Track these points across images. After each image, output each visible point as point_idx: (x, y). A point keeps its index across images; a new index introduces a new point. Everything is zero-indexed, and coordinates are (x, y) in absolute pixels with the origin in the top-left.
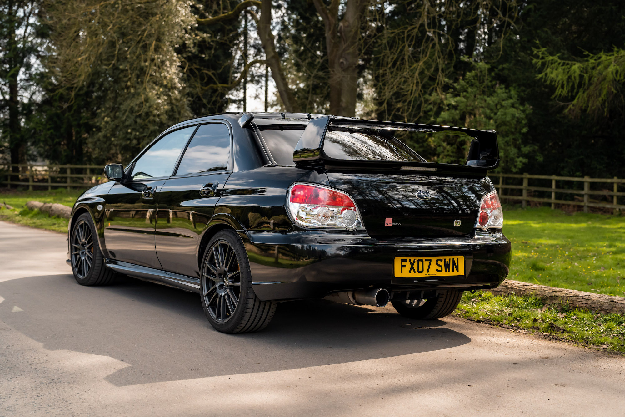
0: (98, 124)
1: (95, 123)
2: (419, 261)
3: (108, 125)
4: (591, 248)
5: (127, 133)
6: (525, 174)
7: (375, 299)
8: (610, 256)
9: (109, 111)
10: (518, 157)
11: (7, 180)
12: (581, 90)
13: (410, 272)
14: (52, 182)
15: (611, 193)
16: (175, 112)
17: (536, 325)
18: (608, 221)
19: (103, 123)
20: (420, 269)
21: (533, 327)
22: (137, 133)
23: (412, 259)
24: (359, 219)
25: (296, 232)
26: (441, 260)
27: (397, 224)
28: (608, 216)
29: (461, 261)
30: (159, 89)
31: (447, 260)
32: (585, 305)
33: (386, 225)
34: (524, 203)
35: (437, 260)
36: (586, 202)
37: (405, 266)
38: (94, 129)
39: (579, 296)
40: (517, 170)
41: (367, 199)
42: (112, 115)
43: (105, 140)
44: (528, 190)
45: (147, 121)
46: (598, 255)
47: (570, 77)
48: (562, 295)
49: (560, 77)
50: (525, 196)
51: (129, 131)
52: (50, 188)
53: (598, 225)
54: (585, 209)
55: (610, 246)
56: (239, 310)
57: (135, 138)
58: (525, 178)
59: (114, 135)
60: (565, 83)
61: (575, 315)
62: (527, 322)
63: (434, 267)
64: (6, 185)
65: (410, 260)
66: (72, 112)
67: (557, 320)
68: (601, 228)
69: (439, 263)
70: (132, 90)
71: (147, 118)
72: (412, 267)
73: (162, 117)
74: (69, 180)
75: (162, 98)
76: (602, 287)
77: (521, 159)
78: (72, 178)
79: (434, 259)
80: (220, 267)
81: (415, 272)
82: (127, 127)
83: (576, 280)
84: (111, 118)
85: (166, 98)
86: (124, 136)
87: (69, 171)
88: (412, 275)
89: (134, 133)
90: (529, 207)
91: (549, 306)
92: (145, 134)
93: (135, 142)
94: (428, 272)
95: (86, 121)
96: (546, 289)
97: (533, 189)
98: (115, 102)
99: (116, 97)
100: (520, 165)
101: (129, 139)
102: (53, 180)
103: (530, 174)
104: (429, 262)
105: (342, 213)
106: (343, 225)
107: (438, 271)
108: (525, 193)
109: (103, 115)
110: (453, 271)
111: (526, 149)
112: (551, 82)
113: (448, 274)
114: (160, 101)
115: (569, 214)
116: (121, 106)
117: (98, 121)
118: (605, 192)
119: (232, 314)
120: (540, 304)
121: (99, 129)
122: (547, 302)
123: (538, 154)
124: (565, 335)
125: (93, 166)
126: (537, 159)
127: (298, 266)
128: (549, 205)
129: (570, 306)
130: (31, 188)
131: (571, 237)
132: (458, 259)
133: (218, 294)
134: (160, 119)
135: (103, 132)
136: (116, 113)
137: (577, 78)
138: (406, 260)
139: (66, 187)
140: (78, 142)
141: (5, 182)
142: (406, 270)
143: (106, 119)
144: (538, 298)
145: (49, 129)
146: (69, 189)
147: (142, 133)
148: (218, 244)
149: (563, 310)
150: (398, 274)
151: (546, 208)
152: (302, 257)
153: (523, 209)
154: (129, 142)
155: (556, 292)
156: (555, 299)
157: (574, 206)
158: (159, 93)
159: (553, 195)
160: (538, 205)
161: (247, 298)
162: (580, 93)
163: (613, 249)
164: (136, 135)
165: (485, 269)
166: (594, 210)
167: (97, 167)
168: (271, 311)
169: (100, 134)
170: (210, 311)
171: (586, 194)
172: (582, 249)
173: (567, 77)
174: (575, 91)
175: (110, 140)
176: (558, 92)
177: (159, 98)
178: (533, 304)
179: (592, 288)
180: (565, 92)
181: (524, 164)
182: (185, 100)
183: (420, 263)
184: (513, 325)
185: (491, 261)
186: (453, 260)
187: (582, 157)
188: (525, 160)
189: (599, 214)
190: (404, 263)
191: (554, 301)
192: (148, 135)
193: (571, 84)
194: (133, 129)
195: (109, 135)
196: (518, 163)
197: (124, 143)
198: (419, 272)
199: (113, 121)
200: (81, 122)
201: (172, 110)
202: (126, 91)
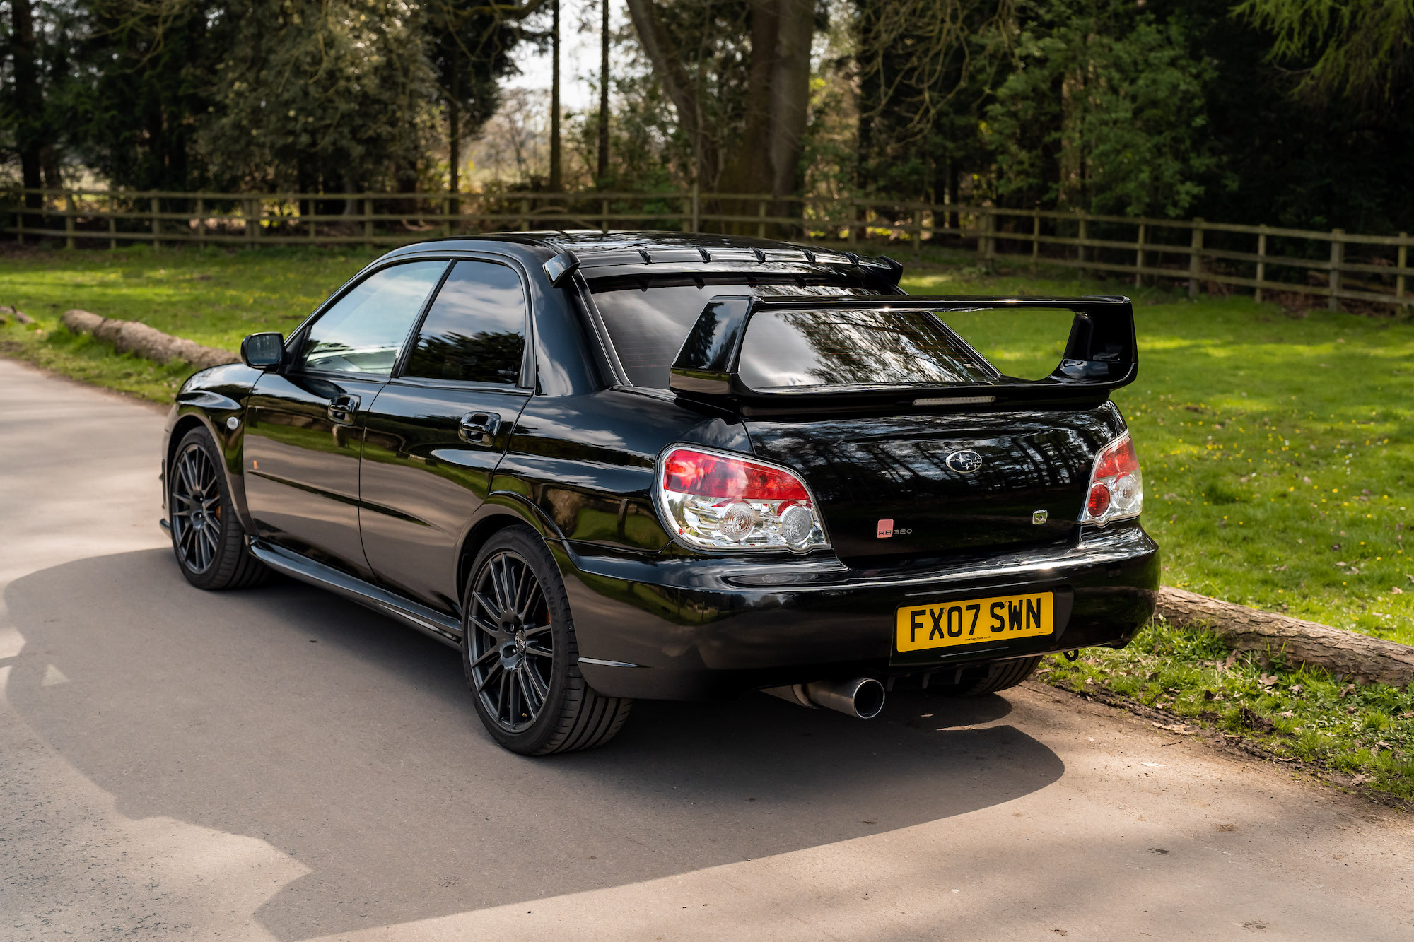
0: (219, 98)
1: (214, 94)
2: (951, 610)
3: (242, 101)
4: (1340, 425)
5: (287, 118)
6: (1197, 219)
7: (852, 701)
8: (1385, 452)
9: (243, 67)
10: (1183, 183)
11: (14, 224)
12: (1332, 44)
13: (931, 637)
14: (118, 230)
15: (1393, 270)
16: (396, 69)
17: (1210, 709)
18: (1383, 334)
19: (231, 95)
20: (955, 629)
21: (1203, 715)
22: (311, 119)
23: (936, 608)
24: (818, 525)
25: (677, 561)
26: (1001, 605)
27: (903, 531)
28: (1383, 319)
29: (1047, 602)
30: (358, 17)
31: (1015, 603)
32: (1320, 660)
33: (879, 536)
34: (1193, 287)
36: (1333, 289)
37: (920, 626)
38: (211, 109)
39: (1309, 638)
40: (1179, 212)
41: (837, 463)
42: (251, 76)
43: (236, 133)
44: (1203, 257)
45: (332, 91)
46: (1357, 444)
47: (1307, 13)
48: (1271, 632)
49: (1285, 14)
50: (1195, 271)
51: (292, 113)
52: (113, 244)
53: (1359, 348)
54: (1332, 303)
55: (1386, 418)
56: (550, 713)
57: (305, 130)
58: (1197, 229)
59: (257, 123)
60: (1296, 26)
61: (1298, 681)
62: (1191, 698)
63: (985, 621)
64: (13, 237)
65: (932, 611)
66: (159, 69)
67: (1258, 696)
68: (1365, 357)
69: (997, 611)
70: (296, 19)
71: (333, 85)
72: (937, 626)
73: (365, 81)
74: (156, 226)
75: (364, 36)
76: (1363, 556)
77: (1189, 186)
78: (162, 221)
79: (985, 604)
80: (505, 607)
81: (942, 636)
82: (288, 104)
83: (1305, 533)
84: (250, 84)
85: (374, 37)
86: (279, 124)
87: (155, 206)
88: (938, 643)
89: (302, 119)
90: (1204, 296)
91: (1240, 656)
92: (328, 122)
93: (305, 139)
94: (971, 633)
95: (192, 91)
96: (1235, 615)
97: (1215, 253)
98: (256, 48)
99: (259, 36)
100: (1185, 200)
101: (292, 133)
102: (121, 224)
103: (1209, 219)
105: (779, 512)
106: (783, 542)
107: (993, 629)
108: (1194, 261)
109: (230, 76)
110: (1028, 627)
111: (1200, 163)
112: (1264, 23)
113: (1016, 634)
114: (360, 45)
115: (1294, 315)
116: (272, 57)
117: (219, 92)
118: (1379, 267)
119: (534, 717)
120: (1221, 649)
121: (222, 110)
122: (1238, 645)
123: (1229, 174)
124: (1275, 742)
125: (210, 195)
126: (1226, 186)
127: (680, 620)
128: (1251, 291)
129: (1288, 660)
130: (70, 243)
131: (1298, 390)
132: (1039, 601)
133: (501, 668)
134: (362, 86)
135: (232, 116)
136: (260, 71)
137: (1326, 15)
138: (923, 612)
139: (150, 242)
140: (174, 138)
141: (10, 230)
143: (237, 85)
144: (1217, 635)
145: (107, 109)
146: (156, 246)
147: (322, 118)
148: (502, 557)
149: (1272, 668)
151: (1243, 299)
152: (689, 601)
153: (1190, 299)
154: (290, 139)
155: (1257, 623)
156: (1254, 640)
157: (1307, 296)
158: (358, 25)
159: (1260, 270)
160: (1225, 290)
161: (568, 688)
162: (1329, 51)
163: (1390, 427)
164: (306, 123)
165: (1103, 609)
166: (1351, 306)
167: (219, 196)
168: (620, 710)
169: (225, 121)
170: (485, 699)
171: (1334, 269)
172: (1321, 427)
173: (1301, 12)
174: (1319, 44)
175: (249, 133)
176: (1280, 47)
177: (358, 38)
178: (1205, 648)
179: (1340, 560)
180: (1295, 45)
181: (1195, 197)
182: (418, 42)
183: (955, 615)
184: (1159, 706)
185: (1116, 588)
186: (1029, 602)
187: (1327, 181)
188: (1197, 190)
189: (1363, 317)
190: (918, 619)
191: (1253, 645)
192: (335, 122)
193: (1308, 29)
194: (300, 110)
195: (245, 122)
196: (1183, 196)
197: (280, 142)
198: (951, 634)
199: (254, 90)
200: (181, 92)
201: (389, 64)
202: (281, 21)
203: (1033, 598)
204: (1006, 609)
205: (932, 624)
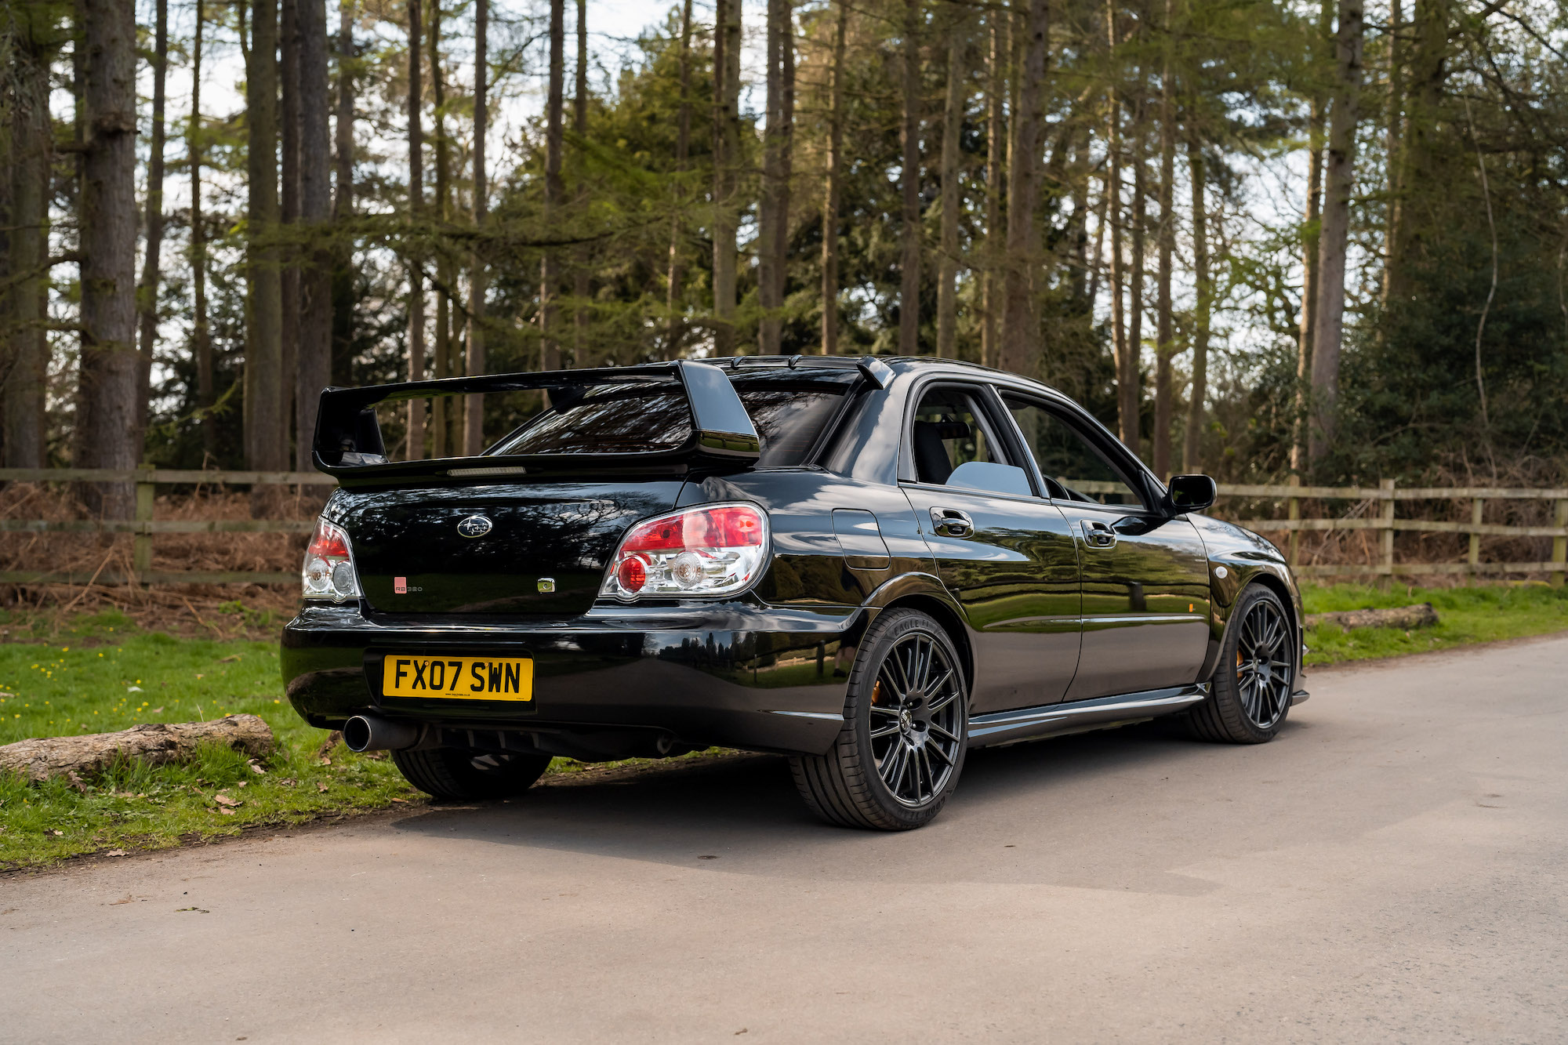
2: (434, 664)
13: (414, 687)
20: (437, 682)
26: (482, 666)
27: (415, 589)
35: (475, 665)
37: (405, 674)
65: (416, 663)
69: (478, 670)
72: (419, 678)
81: (424, 687)
94: (452, 688)
104: (455, 668)
107: (473, 688)
110: (507, 690)
138: (407, 663)
142: (407, 683)
150: (389, 690)
183: (437, 669)
186: (508, 666)
198: (433, 687)
203: (513, 662)
204: (487, 670)
205: (415, 675)
